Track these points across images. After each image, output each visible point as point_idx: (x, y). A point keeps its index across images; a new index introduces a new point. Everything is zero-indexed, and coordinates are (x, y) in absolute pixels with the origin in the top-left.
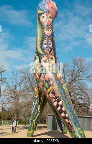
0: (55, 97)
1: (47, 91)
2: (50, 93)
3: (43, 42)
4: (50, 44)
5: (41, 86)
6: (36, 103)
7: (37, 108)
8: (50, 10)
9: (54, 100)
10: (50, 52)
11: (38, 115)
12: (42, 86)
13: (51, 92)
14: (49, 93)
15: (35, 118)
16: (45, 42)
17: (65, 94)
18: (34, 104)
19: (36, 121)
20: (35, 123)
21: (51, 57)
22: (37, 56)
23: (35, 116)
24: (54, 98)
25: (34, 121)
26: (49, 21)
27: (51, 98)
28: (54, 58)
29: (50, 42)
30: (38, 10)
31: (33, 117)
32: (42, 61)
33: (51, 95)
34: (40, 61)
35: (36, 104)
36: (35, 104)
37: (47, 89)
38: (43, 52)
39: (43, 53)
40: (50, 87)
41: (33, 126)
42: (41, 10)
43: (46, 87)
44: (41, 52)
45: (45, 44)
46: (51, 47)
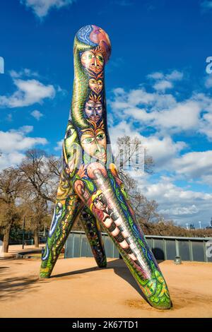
0: (107, 209)
1: (90, 197)
2: (96, 202)
3: (85, 104)
4: (99, 108)
5: (79, 187)
6: (59, 216)
7: (61, 225)
8: (101, 44)
9: (105, 215)
10: (98, 123)
11: (61, 239)
12: (82, 187)
13: (100, 201)
14: (96, 200)
15: (56, 243)
16: (89, 104)
17: (126, 205)
18: (55, 218)
19: (57, 250)
20: (55, 253)
21: (99, 133)
22: (72, 130)
23: (57, 241)
24: (105, 211)
25: (54, 249)
26: (98, 65)
27: (99, 212)
28: (104, 135)
29: (99, 105)
30: (76, 42)
31: (52, 242)
32: (82, 139)
33: (99, 205)
34: (78, 139)
35: (59, 218)
36: (57, 217)
37: (92, 193)
38: (86, 122)
39: (85, 125)
40: (97, 190)
41: (52, 259)
42: (85, 43)
43: (88, 189)
44: (81, 122)
45: (90, 108)
46: (100, 115)
